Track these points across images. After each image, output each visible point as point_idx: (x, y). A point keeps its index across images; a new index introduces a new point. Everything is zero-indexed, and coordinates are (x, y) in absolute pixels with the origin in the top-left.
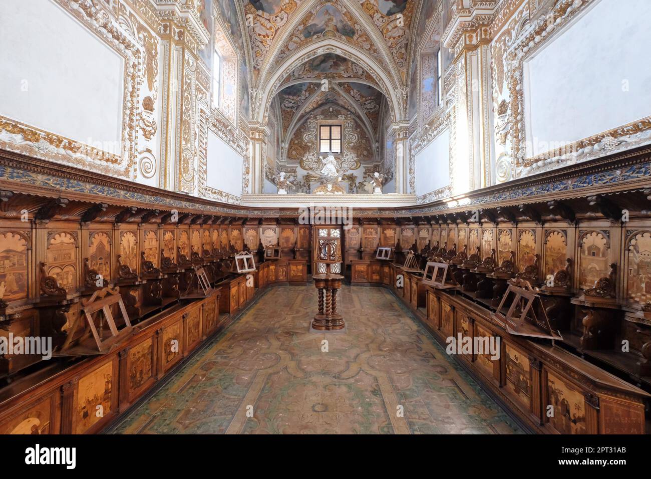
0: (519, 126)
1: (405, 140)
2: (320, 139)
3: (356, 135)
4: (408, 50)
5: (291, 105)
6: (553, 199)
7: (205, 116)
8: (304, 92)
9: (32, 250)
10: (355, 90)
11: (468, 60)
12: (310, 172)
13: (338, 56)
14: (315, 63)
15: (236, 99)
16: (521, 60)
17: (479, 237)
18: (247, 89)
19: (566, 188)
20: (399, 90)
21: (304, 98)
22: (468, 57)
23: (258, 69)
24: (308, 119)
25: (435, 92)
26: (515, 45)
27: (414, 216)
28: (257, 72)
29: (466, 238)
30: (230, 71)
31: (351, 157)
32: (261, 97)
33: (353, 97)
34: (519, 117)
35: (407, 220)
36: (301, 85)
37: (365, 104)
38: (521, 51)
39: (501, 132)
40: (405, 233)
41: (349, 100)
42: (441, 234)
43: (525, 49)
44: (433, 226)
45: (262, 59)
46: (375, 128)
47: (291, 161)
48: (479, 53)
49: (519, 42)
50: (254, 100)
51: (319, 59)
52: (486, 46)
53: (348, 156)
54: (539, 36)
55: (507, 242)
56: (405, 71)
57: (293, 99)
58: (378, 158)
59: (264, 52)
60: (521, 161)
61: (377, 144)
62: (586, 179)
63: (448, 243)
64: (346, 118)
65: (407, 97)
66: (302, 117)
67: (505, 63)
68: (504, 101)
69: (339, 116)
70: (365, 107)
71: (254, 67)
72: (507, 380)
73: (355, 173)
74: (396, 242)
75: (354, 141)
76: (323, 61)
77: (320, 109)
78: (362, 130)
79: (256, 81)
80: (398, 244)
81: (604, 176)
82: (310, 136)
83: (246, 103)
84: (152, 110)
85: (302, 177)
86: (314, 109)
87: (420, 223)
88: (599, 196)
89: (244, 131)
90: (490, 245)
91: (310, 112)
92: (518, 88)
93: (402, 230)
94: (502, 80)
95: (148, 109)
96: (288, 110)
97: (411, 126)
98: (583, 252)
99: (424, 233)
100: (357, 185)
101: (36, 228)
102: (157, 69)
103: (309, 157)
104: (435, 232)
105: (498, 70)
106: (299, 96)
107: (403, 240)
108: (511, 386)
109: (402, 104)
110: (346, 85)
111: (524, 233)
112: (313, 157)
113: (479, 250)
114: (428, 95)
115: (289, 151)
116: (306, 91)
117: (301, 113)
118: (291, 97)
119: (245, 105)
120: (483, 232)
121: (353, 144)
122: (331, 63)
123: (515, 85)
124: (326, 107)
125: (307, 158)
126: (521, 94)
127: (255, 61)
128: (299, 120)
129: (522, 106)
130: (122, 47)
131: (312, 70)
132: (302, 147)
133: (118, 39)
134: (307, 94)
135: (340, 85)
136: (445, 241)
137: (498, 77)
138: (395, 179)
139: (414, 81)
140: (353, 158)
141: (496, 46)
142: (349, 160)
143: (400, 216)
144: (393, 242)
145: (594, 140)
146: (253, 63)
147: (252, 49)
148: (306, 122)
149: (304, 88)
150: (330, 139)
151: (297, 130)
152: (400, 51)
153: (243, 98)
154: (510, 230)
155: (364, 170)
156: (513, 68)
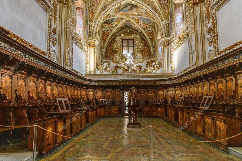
0: (216, 38)
1: (168, 46)
2: (123, 47)
3: (142, 44)
4: (169, 2)
5: (107, 29)
6: (226, 66)
7: (72, 36)
8: (114, 22)
9: (26, 86)
10: (141, 21)
11: (195, 9)
12: (117, 64)
13: (132, 5)
14: (121, 8)
15: (83, 27)
16: (216, 10)
17: (202, 89)
18: (87, 22)
19: (230, 62)
20: (164, 21)
21: (114, 25)
22: (195, 8)
23: (93, 12)
24: (116, 36)
25: (182, 22)
26: (213, 4)
27: (173, 83)
28: (92, 14)
29: (197, 90)
30: (81, 14)
31: (139, 56)
32: (94, 26)
33: (140, 24)
34: (216, 34)
35: (170, 85)
36: (113, 19)
37: (146, 28)
38: (215, 6)
39: (209, 41)
40: (169, 92)
41: (138, 26)
42: (186, 91)
43: (217, 6)
44: (183, 87)
45: (95, 7)
46: (152, 41)
47: (107, 59)
48: (199, 6)
49: (214, 3)
50: (90, 27)
51: (123, 6)
52: (202, 3)
53: (138, 56)
54: (221, 1)
55: (213, 88)
56: (167, 11)
57: (108, 26)
58: (154, 56)
59: (96, 4)
60: (217, 53)
61: (153, 49)
62: (235, 57)
63: (189, 94)
64: (136, 35)
65: (168, 25)
66: (113, 35)
67: (210, 11)
68: (210, 27)
69: (133, 35)
70: (147, 29)
71: (91, 11)
72: (206, 131)
73: (142, 64)
74: (164, 97)
75: (141, 48)
76: (125, 7)
77: (122, 31)
78: (145, 42)
79: (92, 18)
80: (165, 98)
81: (240, 56)
82: (117, 45)
83: (87, 29)
84: (56, 33)
85: (113, 67)
86: (119, 31)
87: (176, 87)
88: (239, 63)
89: (86, 43)
90: (206, 91)
91: (117, 32)
92: (215, 22)
93: (167, 91)
94: (209, 18)
95: (54, 33)
96: (106, 32)
97: (171, 39)
98: (238, 87)
99: (178, 92)
100: (143, 71)
101: (27, 78)
102: (57, 16)
103: (117, 56)
104: (183, 91)
105: (207, 14)
106: (111, 24)
107: (168, 96)
108: (207, 132)
109: (166, 28)
110: (136, 19)
111: (219, 83)
112: (119, 56)
113: (202, 95)
114: (179, 23)
115: (106, 53)
116: (115, 22)
117: (113, 33)
118: (107, 25)
119: (87, 30)
120: (204, 86)
121: (140, 49)
122: (128, 8)
123: (214, 21)
124: (125, 30)
125: (116, 57)
126: (216, 25)
127: (91, 8)
128: (111, 37)
129: (217, 29)
130: (48, 8)
131: (119, 11)
132: (113, 51)
133: (47, 5)
134: (116, 24)
135: (133, 19)
136: (188, 94)
137: (208, 17)
138: (164, 66)
139: (171, 17)
140: (140, 57)
141: (206, 3)
142: (138, 58)
143: (166, 84)
144: (163, 97)
145: (240, 43)
146: (90, 9)
147: (90, 2)
148: (115, 38)
149: (114, 20)
150: (128, 47)
151: (110, 42)
152: (164, 2)
153: (86, 27)
154: (214, 83)
155: (146, 63)
156: (213, 14)
